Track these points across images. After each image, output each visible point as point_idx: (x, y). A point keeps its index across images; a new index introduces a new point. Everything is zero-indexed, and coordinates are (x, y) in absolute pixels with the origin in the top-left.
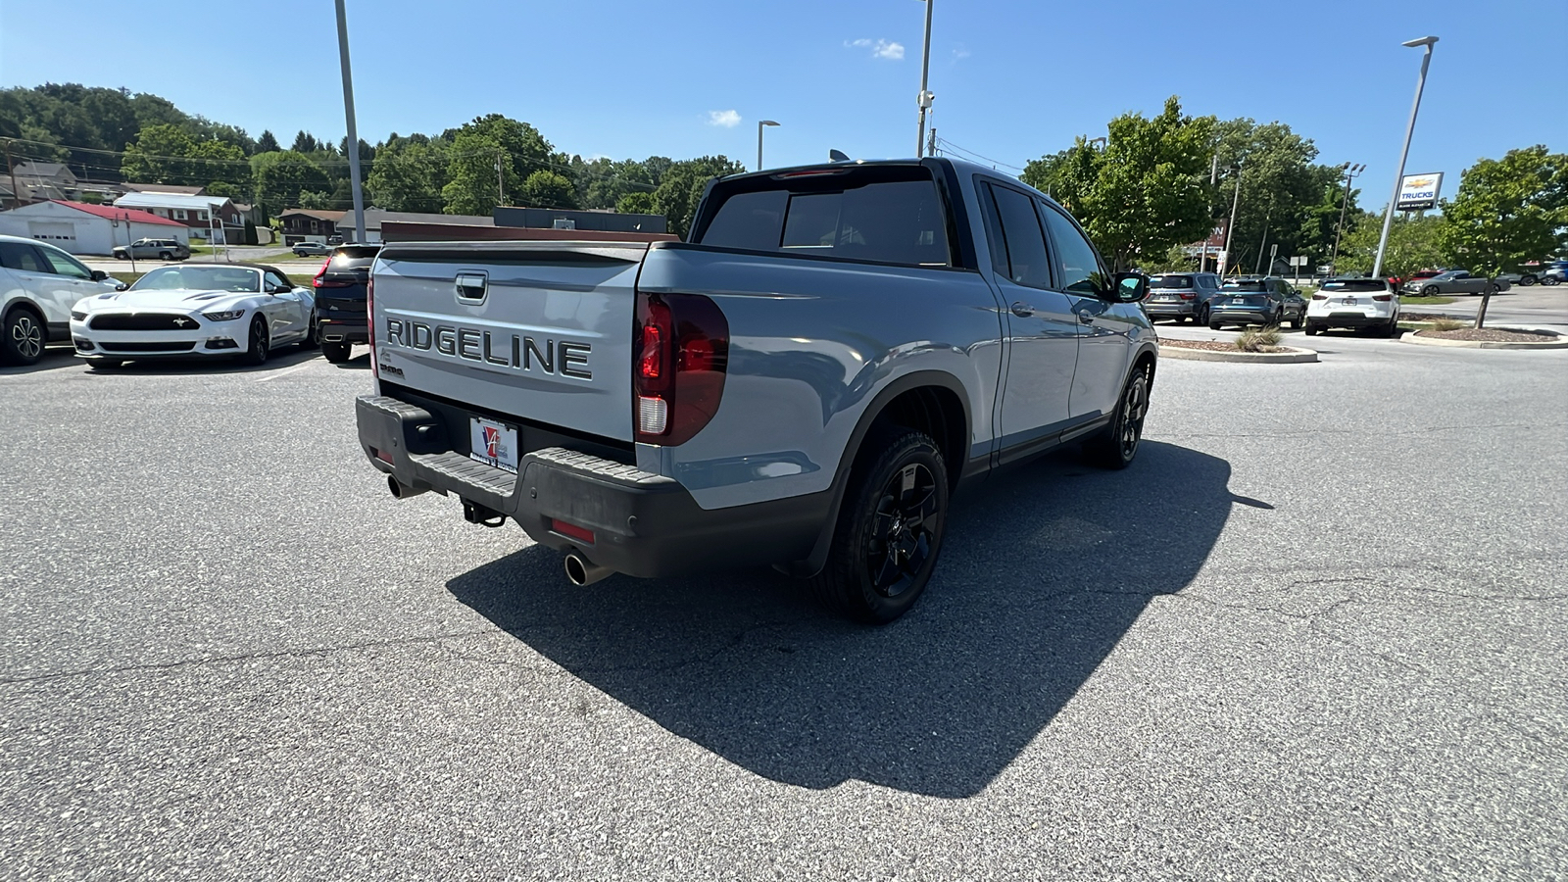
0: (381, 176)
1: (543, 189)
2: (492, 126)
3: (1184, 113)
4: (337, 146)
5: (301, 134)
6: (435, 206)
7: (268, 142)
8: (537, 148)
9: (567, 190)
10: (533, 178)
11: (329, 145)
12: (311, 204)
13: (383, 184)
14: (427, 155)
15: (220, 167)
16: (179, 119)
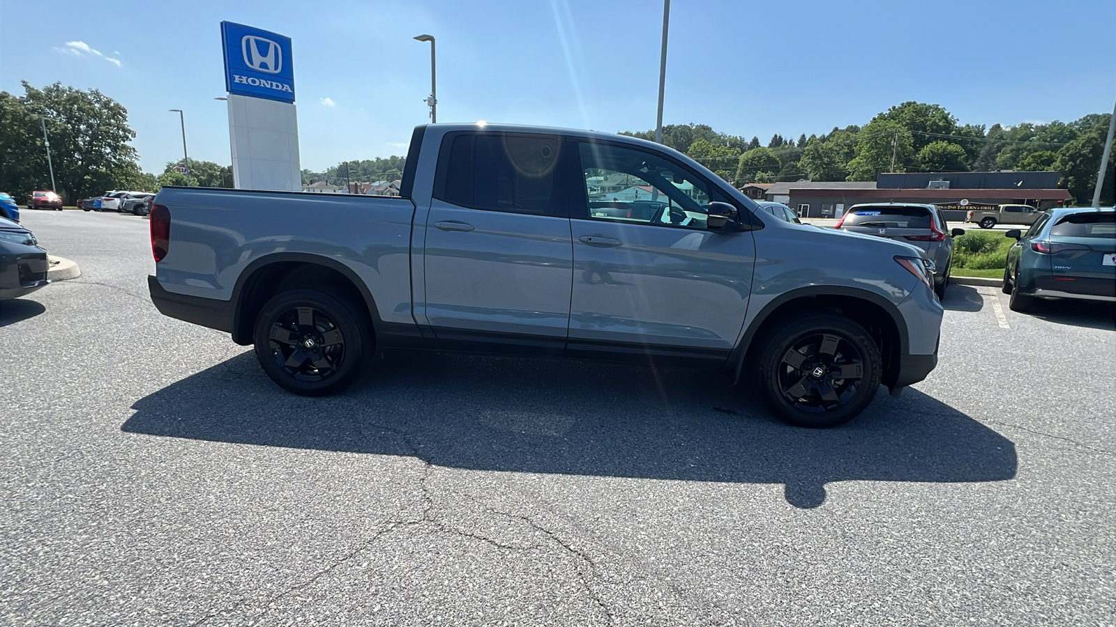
0: (809, 158)
1: (933, 157)
2: (903, 112)
4: (796, 143)
5: (776, 136)
6: (841, 177)
7: (755, 142)
8: (941, 124)
9: (958, 156)
10: (926, 150)
11: (791, 141)
12: (762, 180)
13: (810, 163)
15: (723, 162)
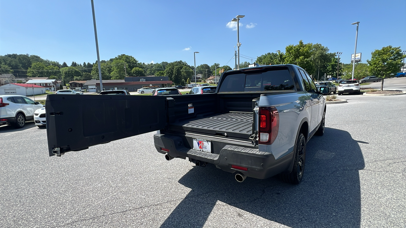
0: (95, 71)
1: (136, 72)
2: (122, 57)
3: (304, 43)
4: (82, 65)
5: (73, 62)
6: (109, 78)
7: (65, 65)
8: (134, 62)
9: (143, 71)
10: (134, 69)
11: (80, 65)
12: (77, 80)
13: (95, 73)
14: (106, 65)
15: (53, 72)
16: (42, 61)
